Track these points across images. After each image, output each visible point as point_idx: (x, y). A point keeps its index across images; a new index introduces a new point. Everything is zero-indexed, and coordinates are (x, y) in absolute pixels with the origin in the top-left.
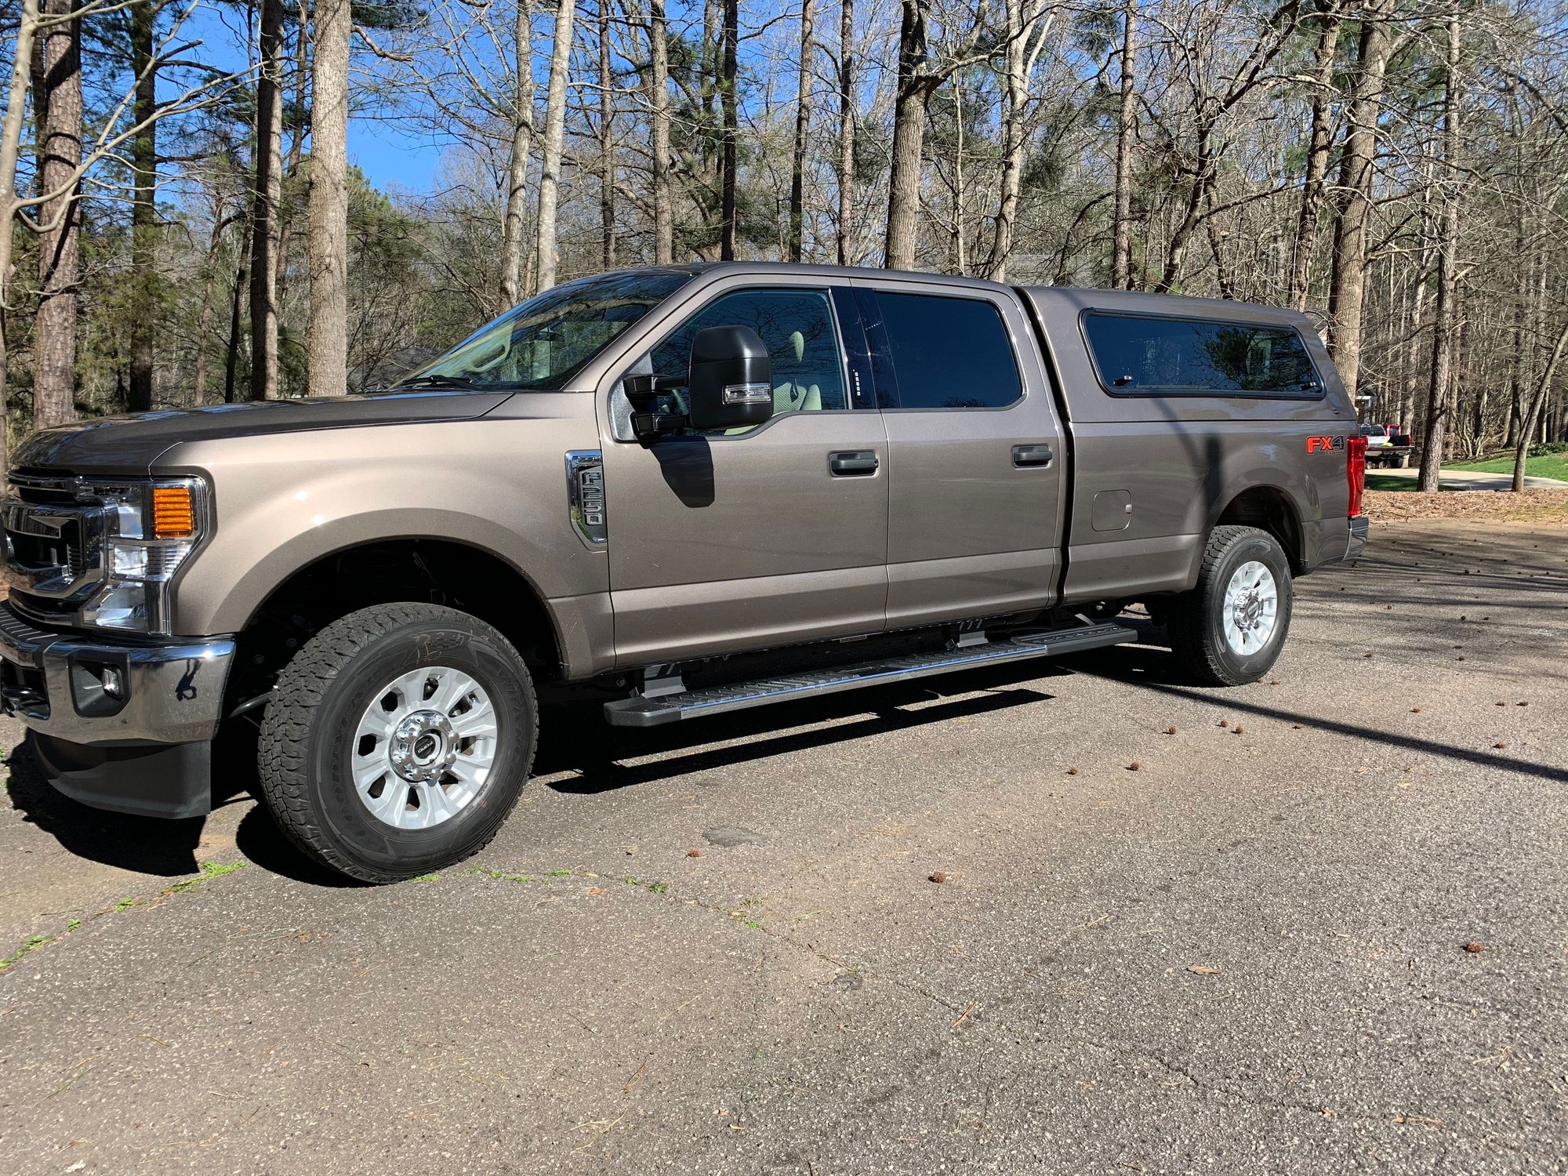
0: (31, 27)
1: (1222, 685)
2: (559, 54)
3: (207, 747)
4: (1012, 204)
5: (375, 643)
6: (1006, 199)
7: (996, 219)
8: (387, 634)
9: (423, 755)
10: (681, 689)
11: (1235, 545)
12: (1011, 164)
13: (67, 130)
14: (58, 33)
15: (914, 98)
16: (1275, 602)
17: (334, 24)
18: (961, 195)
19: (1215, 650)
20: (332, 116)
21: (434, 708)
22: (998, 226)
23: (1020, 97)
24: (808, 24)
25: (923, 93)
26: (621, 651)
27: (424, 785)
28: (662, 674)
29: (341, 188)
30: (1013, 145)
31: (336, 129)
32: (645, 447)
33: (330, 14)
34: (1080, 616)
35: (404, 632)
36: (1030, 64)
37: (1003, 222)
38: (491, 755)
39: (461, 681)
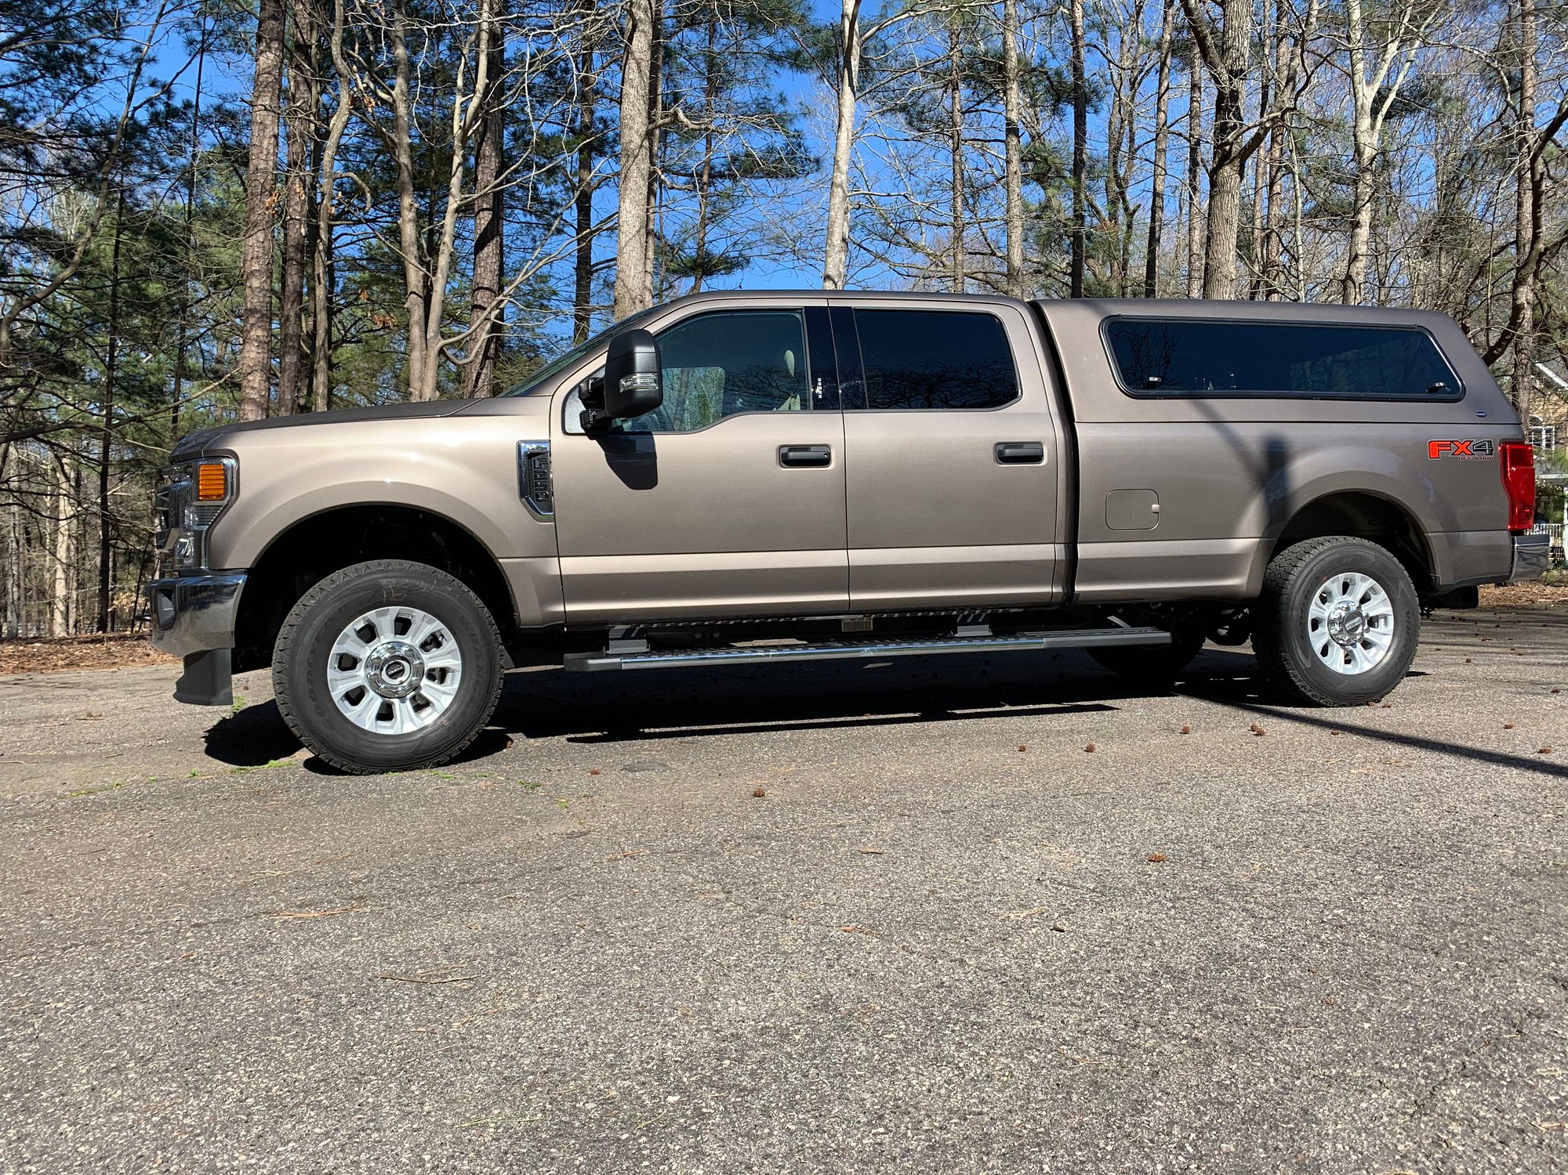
0: (455, 206)
1: (1318, 705)
2: (838, 168)
3: (229, 654)
4: (1361, 264)
5: (348, 582)
6: (1354, 258)
7: (1343, 282)
8: (360, 576)
9: (393, 676)
10: (644, 649)
11: (1320, 554)
12: (1358, 222)
13: (486, 284)
14: (483, 210)
15: (1227, 168)
16: (1391, 619)
17: (634, 167)
18: (1301, 261)
19: (1297, 666)
20: (631, 243)
21: (405, 641)
22: (1345, 289)
23: (1368, 153)
24: (1162, 115)
25: (1237, 162)
26: (570, 608)
27: (396, 701)
28: (627, 636)
29: (637, 301)
30: (1360, 203)
31: (635, 254)
32: (591, 438)
33: (631, 160)
34: (1113, 619)
35: (374, 576)
36: (1380, 118)
37: (1350, 283)
38: (456, 686)
39: (430, 622)
